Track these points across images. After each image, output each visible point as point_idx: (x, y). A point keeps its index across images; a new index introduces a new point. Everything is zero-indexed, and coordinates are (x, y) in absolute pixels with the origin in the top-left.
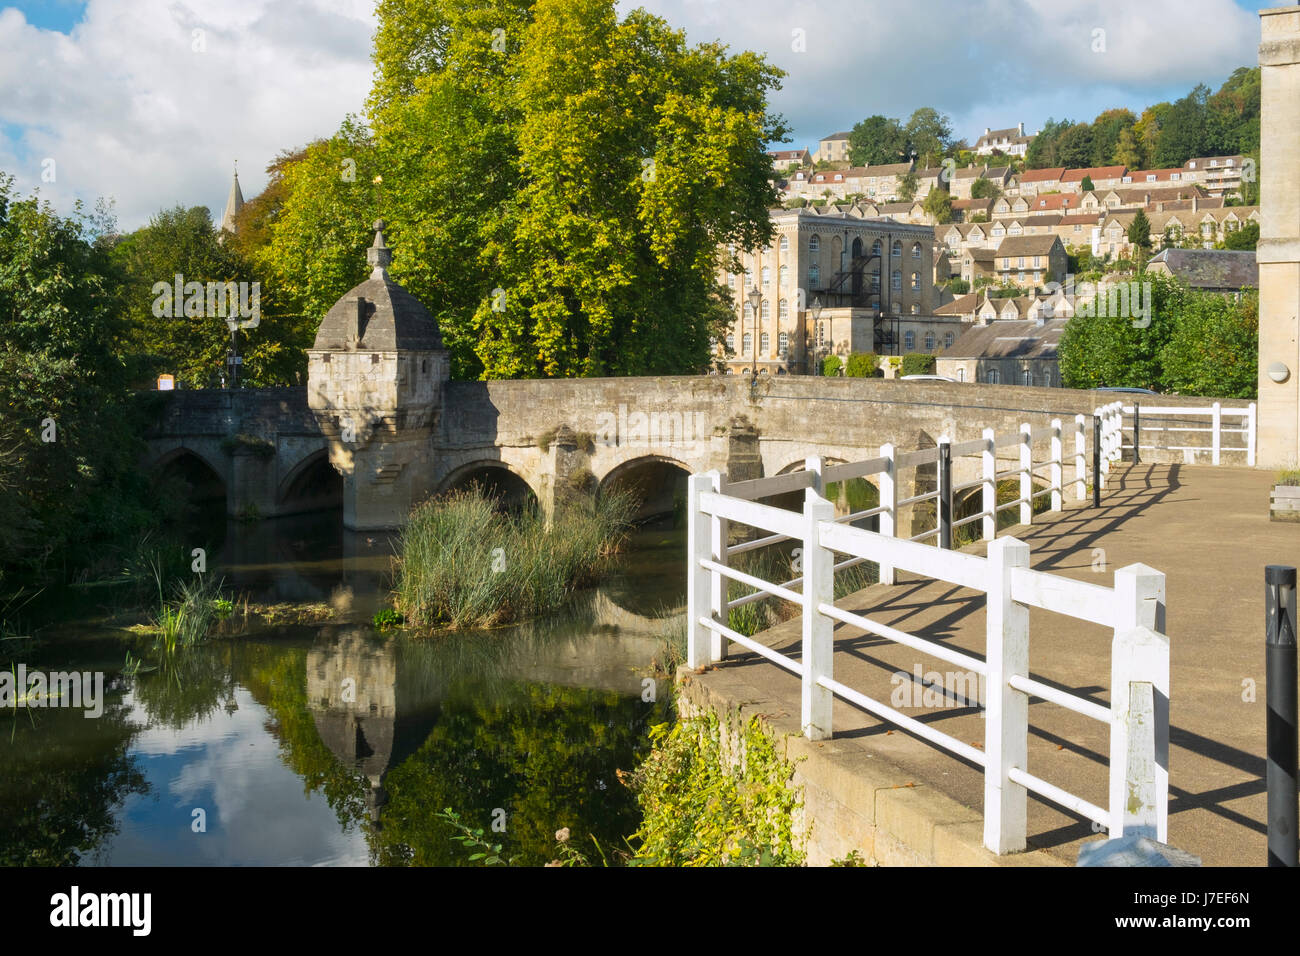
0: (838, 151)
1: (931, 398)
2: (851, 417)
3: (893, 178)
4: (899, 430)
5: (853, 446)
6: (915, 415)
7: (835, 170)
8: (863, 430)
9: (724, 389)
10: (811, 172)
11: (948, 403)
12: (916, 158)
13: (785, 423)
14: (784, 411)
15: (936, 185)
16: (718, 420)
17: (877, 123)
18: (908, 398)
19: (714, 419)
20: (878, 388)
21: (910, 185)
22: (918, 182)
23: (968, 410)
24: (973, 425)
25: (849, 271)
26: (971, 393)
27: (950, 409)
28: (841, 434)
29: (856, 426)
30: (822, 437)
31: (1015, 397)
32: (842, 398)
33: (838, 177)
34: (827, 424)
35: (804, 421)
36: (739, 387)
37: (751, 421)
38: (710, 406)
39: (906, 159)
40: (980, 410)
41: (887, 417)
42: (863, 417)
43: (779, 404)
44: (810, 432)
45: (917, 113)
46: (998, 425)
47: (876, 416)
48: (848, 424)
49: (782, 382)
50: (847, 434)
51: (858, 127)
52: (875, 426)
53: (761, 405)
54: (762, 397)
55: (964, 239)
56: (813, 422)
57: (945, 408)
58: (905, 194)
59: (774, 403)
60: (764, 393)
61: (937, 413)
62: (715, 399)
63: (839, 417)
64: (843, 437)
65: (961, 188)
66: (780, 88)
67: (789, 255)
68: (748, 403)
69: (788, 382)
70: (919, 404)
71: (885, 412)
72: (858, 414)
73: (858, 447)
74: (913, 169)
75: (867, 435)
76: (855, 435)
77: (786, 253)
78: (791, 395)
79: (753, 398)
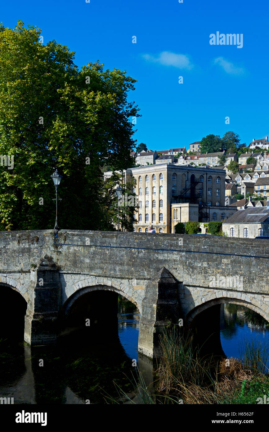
0: (196, 148)
1: (171, 246)
2: (118, 259)
3: (217, 158)
4: (149, 267)
5: (119, 278)
6: (161, 257)
7: (195, 155)
8: (126, 267)
9: (38, 240)
10: (186, 156)
11: (182, 249)
12: (226, 150)
13: (76, 262)
14: (75, 254)
15: (233, 160)
16: (34, 260)
17: (211, 137)
18: (155, 245)
19: (31, 259)
20: (136, 239)
21: (223, 160)
22: (226, 159)
23: (197, 255)
24: (200, 265)
25: (189, 188)
26: (199, 242)
27: (184, 254)
28: (111, 270)
29: (121, 264)
30: (99, 272)
31: (229, 245)
32: (112, 245)
33: (196, 158)
34: (102, 262)
35: (87, 261)
36: (47, 238)
37: (55, 260)
38: (29, 250)
39: (222, 151)
40: (205, 254)
41: (141, 259)
42: (125, 258)
43: (72, 249)
44: (91, 268)
45: (227, 134)
46: (217, 265)
47: (134, 258)
48: (116, 263)
49: (73, 235)
50: (115, 270)
51: (204, 139)
52: (133, 265)
53: (61, 250)
54: (61, 245)
55: (243, 179)
56: (93, 262)
57: (181, 253)
58: (221, 163)
59: (68, 248)
60: (63, 242)
61: (175, 256)
62: (32, 246)
63: (110, 259)
64: (112, 272)
65: (243, 161)
66: (134, 89)
67: (164, 181)
68: (52, 249)
69: (77, 235)
70: (163, 250)
71: (140, 255)
72: (122, 256)
73: (122, 278)
74: (225, 154)
75: (128, 271)
76: (120, 270)
77: (162, 181)
78: (79, 243)
79: (56, 246)
